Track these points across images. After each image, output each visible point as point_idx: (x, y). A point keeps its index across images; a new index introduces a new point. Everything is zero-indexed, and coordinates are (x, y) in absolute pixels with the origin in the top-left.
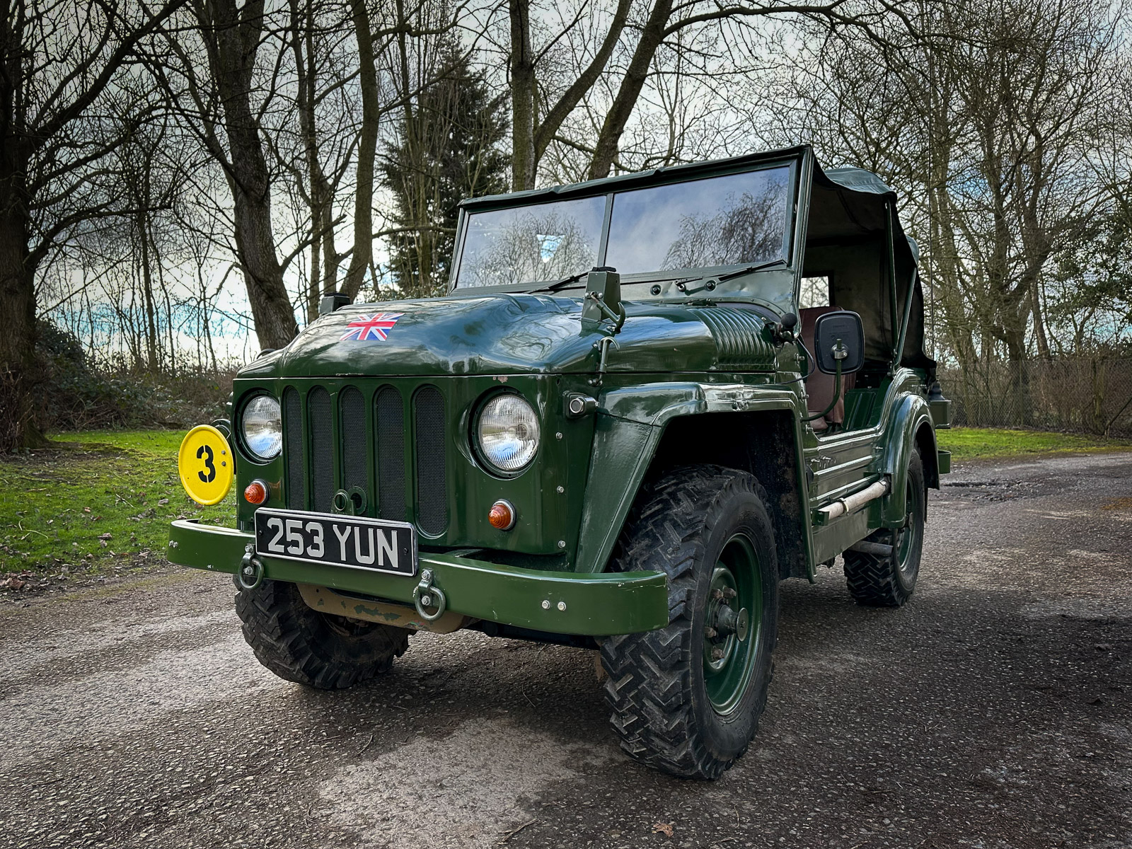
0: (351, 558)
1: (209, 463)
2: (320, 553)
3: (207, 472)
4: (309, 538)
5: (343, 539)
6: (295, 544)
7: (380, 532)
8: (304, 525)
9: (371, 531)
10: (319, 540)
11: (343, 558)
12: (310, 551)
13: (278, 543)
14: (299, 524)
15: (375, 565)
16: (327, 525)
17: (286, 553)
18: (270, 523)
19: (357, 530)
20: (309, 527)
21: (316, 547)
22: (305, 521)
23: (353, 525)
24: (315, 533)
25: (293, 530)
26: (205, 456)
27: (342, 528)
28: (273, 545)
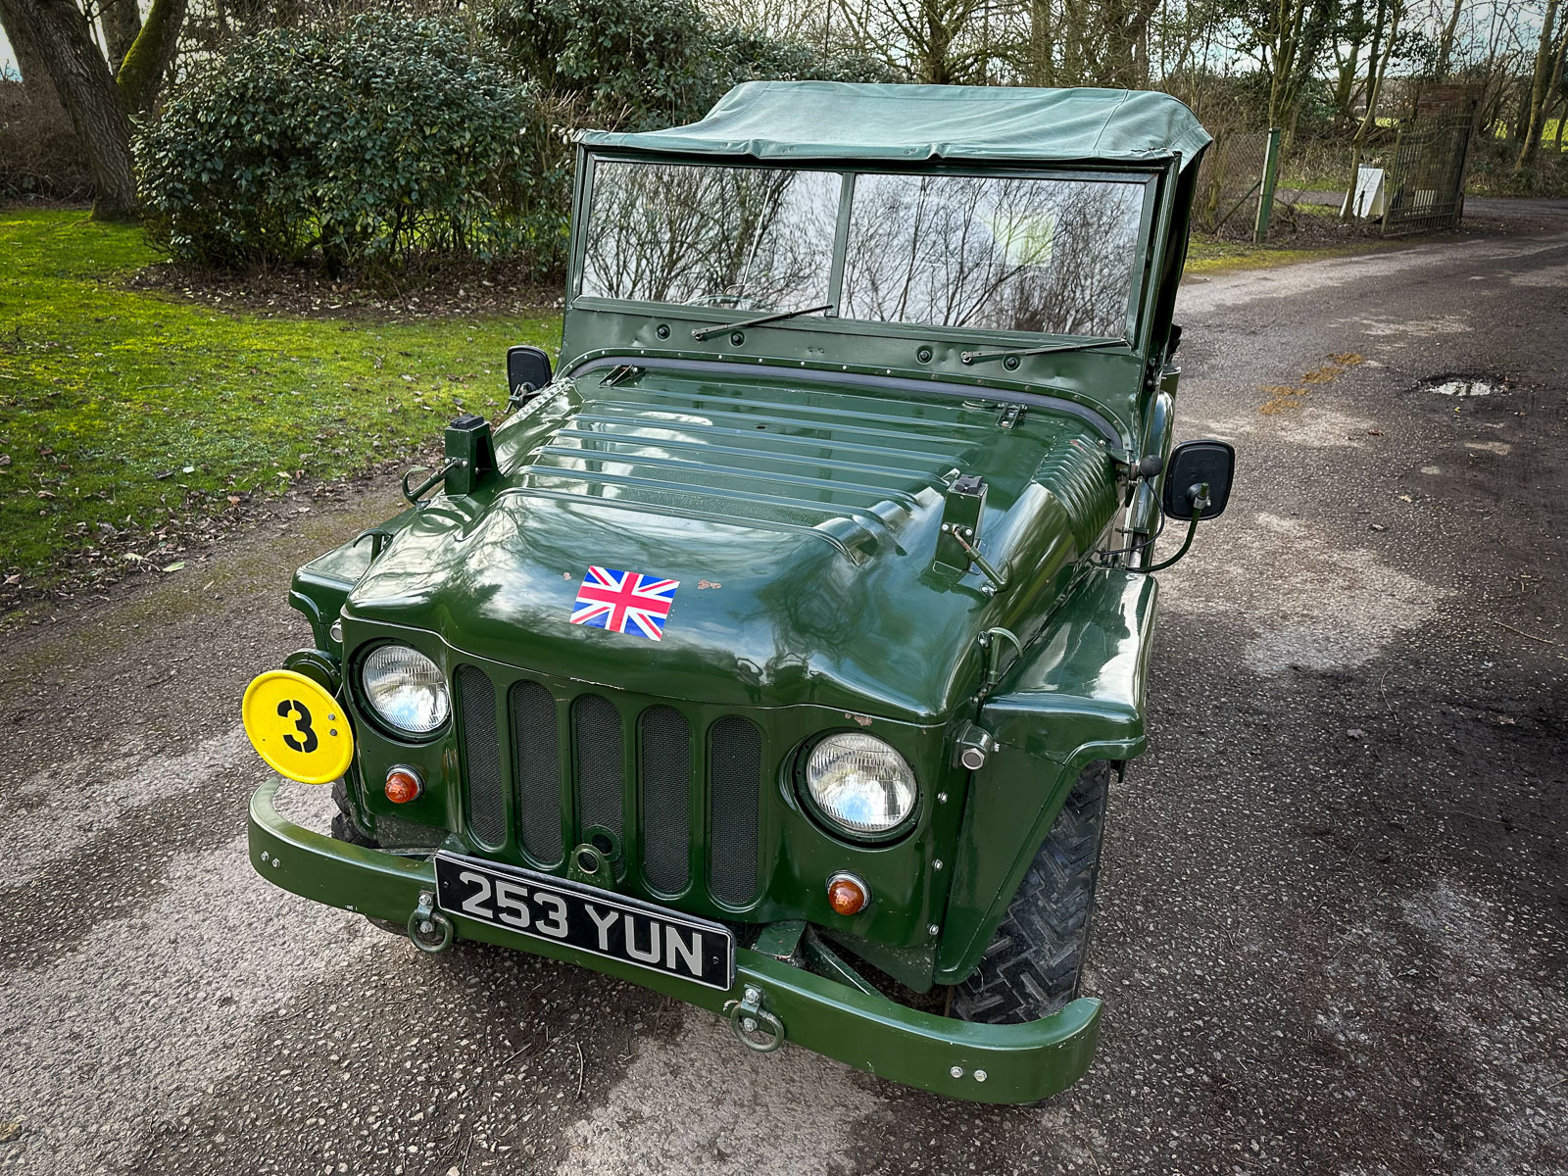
0: (618, 950)
2: (563, 931)
3: (301, 737)
4: (540, 912)
7: (671, 931)
8: (531, 893)
9: (655, 928)
10: (561, 915)
11: (603, 944)
12: (540, 925)
13: (480, 905)
14: (524, 892)
15: (662, 964)
16: (575, 904)
17: (496, 919)
18: (465, 877)
19: (629, 921)
20: (539, 898)
21: (553, 924)
22: (534, 888)
23: (622, 913)
24: (552, 907)
25: (510, 895)
26: (295, 715)
27: (603, 911)
28: (469, 904)
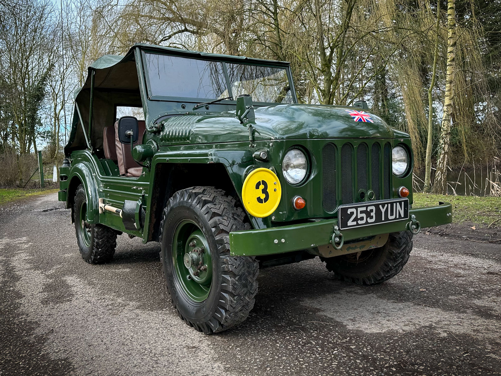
0: (387, 218)
1: (265, 191)
2: (373, 220)
3: (263, 197)
4: (368, 214)
5: (383, 211)
6: (362, 219)
7: (398, 204)
8: (367, 209)
9: (395, 204)
10: (373, 214)
11: (383, 219)
12: (370, 221)
14: (364, 209)
15: (396, 218)
16: (377, 206)
17: (358, 224)
18: (349, 211)
19: (389, 205)
20: (369, 209)
21: (372, 217)
22: (367, 206)
23: (388, 203)
24: (372, 211)
25: (361, 212)
26: (262, 187)
27: (383, 205)
28: (350, 223)
